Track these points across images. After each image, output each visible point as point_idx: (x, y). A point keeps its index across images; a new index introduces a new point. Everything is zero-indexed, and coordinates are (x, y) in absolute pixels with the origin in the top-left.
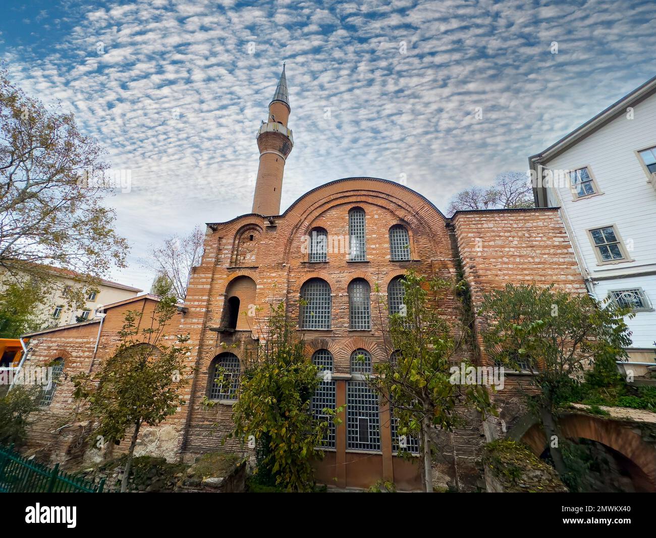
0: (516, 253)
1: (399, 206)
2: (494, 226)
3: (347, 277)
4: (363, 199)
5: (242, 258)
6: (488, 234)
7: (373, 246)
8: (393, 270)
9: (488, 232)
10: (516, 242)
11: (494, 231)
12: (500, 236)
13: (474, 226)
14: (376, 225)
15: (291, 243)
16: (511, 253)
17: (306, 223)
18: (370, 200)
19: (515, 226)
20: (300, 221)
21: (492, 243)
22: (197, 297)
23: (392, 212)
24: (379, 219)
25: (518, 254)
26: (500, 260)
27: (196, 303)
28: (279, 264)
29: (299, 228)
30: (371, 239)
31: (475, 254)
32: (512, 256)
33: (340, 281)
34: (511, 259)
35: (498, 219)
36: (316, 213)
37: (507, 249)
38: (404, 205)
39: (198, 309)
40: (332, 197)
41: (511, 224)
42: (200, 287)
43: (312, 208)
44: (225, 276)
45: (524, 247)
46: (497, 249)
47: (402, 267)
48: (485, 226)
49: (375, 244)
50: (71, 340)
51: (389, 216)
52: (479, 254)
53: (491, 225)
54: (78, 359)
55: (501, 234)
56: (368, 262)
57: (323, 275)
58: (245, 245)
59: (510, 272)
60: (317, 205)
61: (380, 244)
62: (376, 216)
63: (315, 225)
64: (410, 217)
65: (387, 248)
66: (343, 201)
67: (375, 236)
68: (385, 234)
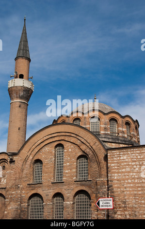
0: (136, 176)
1: (82, 142)
2: (127, 158)
3: (52, 192)
4: (62, 138)
6: (122, 164)
7: (67, 171)
8: (77, 187)
9: (122, 162)
10: (137, 169)
11: (126, 162)
12: (129, 165)
13: (115, 159)
14: (69, 156)
15: (22, 171)
17: (31, 157)
18: (67, 139)
19: (139, 157)
20: (27, 156)
21: (124, 170)
23: (79, 146)
24: (71, 152)
26: (126, 181)
28: (16, 185)
29: (26, 161)
30: (66, 166)
31: (113, 177)
32: (133, 178)
33: (48, 195)
34: (133, 180)
35: (130, 153)
36: (36, 150)
37: (131, 174)
38: (85, 142)
40: (45, 138)
41: (137, 156)
43: (34, 147)
46: (126, 174)
47: (82, 185)
48: (122, 158)
49: (68, 170)
51: (77, 150)
52: (116, 178)
53: (125, 157)
55: (130, 163)
56: (63, 182)
57: (40, 191)
59: (131, 189)
60: (36, 144)
61: (71, 170)
62: (70, 150)
63: (36, 158)
64: (88, 150)
65: (74, 172)
66: (51, 140)
67: (68, 164)
68: (74, 162)
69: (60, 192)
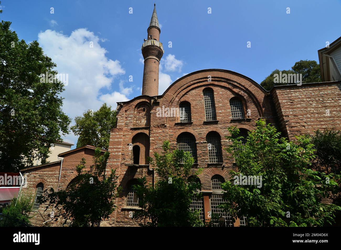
0: (315, 111)
1: (235, 85)
2: (299, 95)
3: (205, 131)
4: (211, 82)
5: (139, 122)
6: (296, 100)
7: (220, 111)
8: (234, 125)
10: (314, 104)
11: (299, 98)
13: (286, 96)
14: (221, 98)
16: (312, 112)
17: (177, 99)
18: (217, 83)
19: (313, 94)
20: (173, 98)
21: (299, 106)
22: (115, 146)
23: (230, 90)
25: (317, 112)
26: (305, 116)
27: (115, 150)
28: (162, 124)
29: (172, 102)
30: (219, 107)
31: (288, 113)
32: (312, 113)
33: (201, 134)
34: (312, 115)
35: (302, 90)
36: (183, 93)
37: (309, 109)
38: (238, 85)
39: (116, 153)
40: (192, 83)
41: (311, 93)
42: (116, 140)
43: (180, 90)
44: (131, 133)
45: (320, 107)
46: (302, 109)
47: (240, 124)
49: (221, 110)
50: (46, 172)
51: (229, 93)
52: (291, 113)
53: (297, 94)
54: (51, 183)
55: (304, 100)
56: (218, 121)
57: (190, 130)
58: (140, 114)
59: (312, 124)
60: (183, 88)
61: (224, 109)
62: (221, 93)
63: (182, 100)
64: (242, 92)
65: (229, 112)
66: (199, 84)
67: (221, 105)
68: (227, 103)
69: (215, 130)
